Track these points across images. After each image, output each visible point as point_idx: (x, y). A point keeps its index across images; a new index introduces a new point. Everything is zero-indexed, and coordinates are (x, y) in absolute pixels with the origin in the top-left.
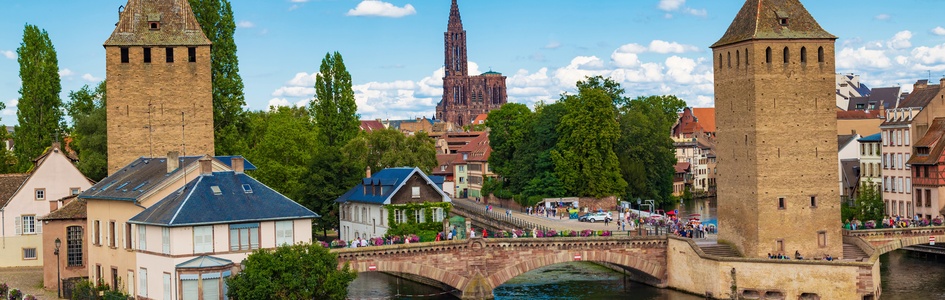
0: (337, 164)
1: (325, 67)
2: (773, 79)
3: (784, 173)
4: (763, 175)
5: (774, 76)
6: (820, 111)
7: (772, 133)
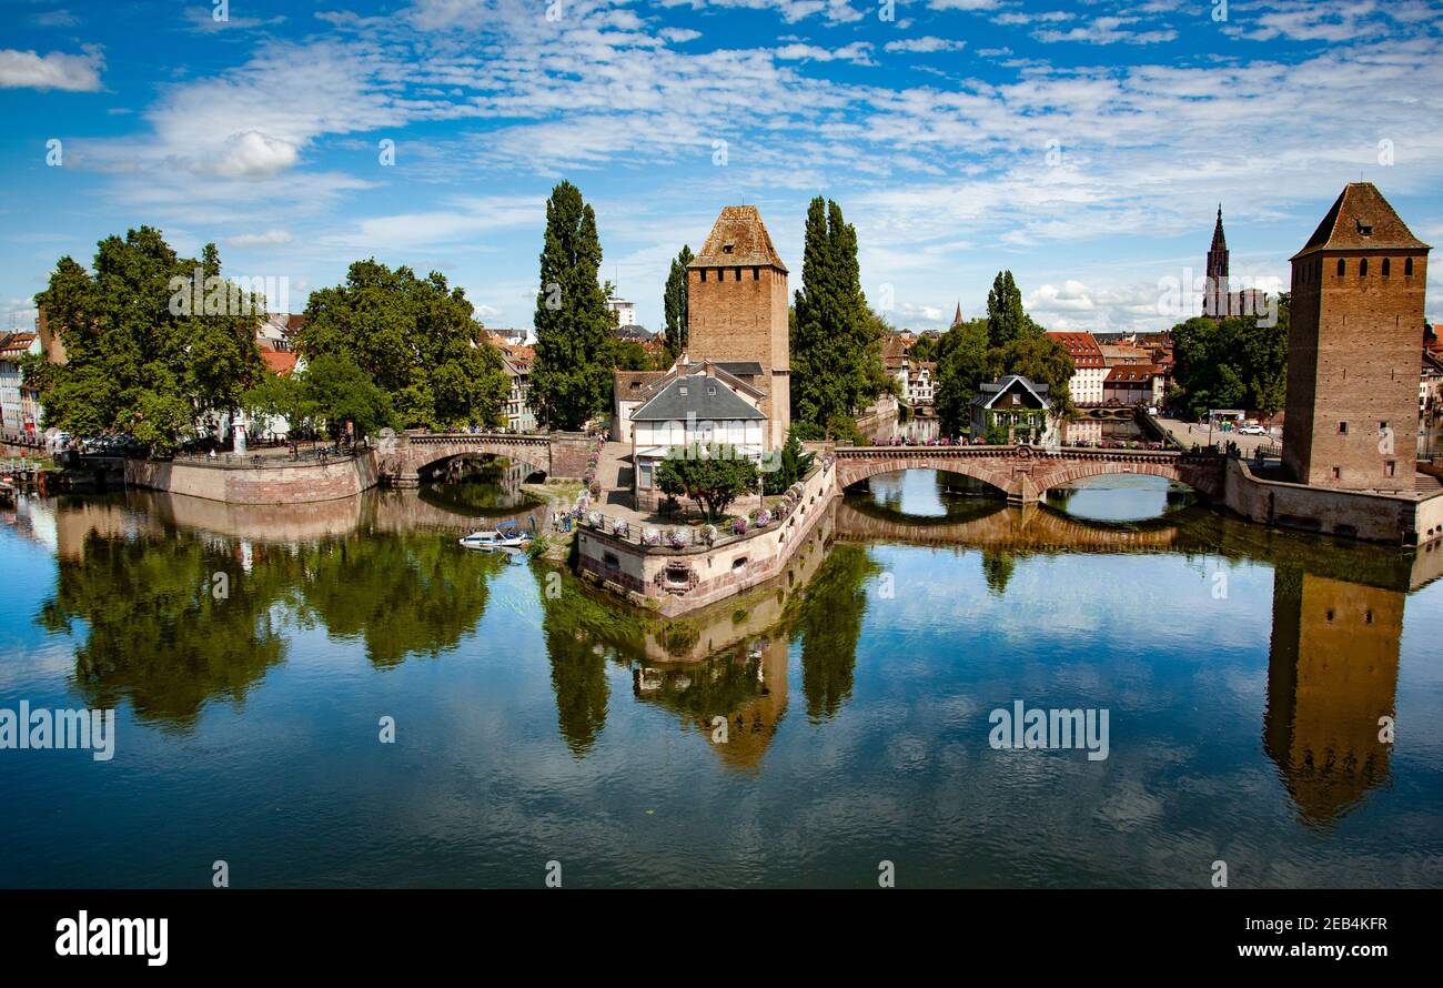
0: (975, 371)
1: (997, 284)
2: (1344, 294)
3: (1348, 396)
4: (1323, 396)
5: (1346, 291)
6: (1402, 329)
7: (1338, 352)
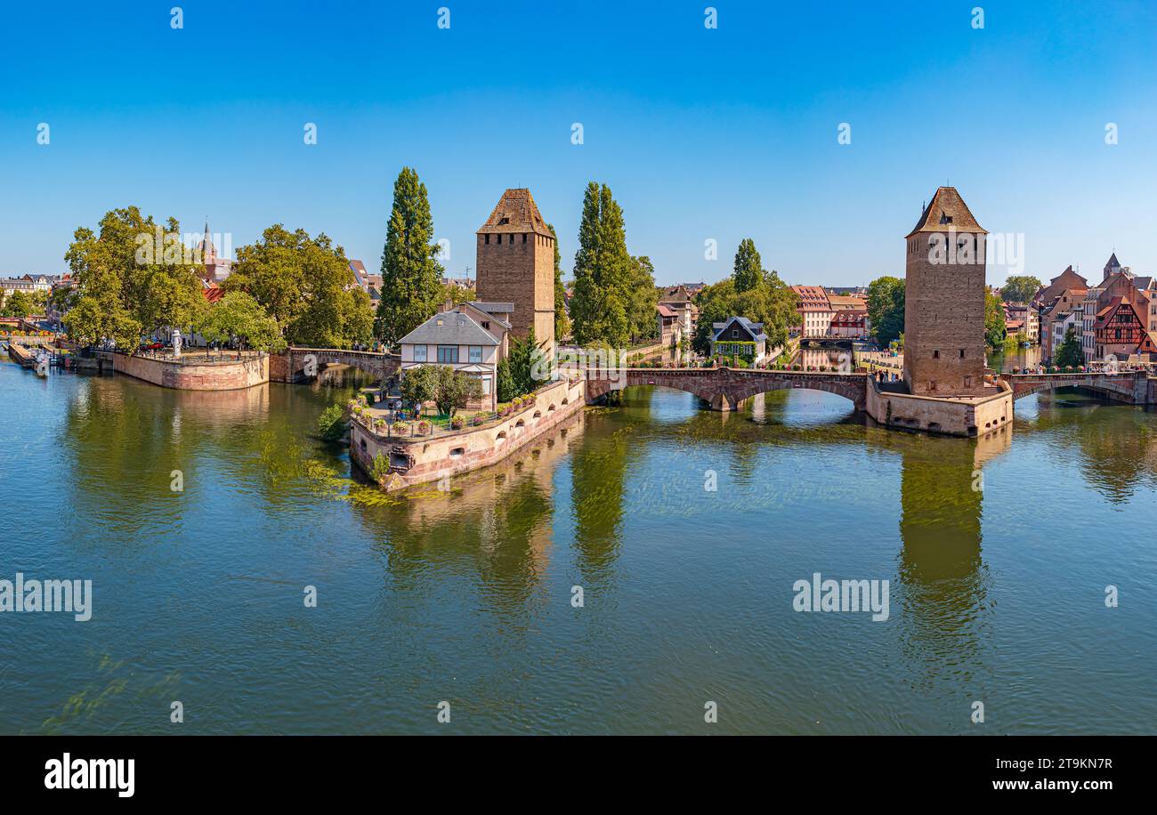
3: (939, 332)
4: (922, 333)
6: (972, 287)
7: (932, 302)
